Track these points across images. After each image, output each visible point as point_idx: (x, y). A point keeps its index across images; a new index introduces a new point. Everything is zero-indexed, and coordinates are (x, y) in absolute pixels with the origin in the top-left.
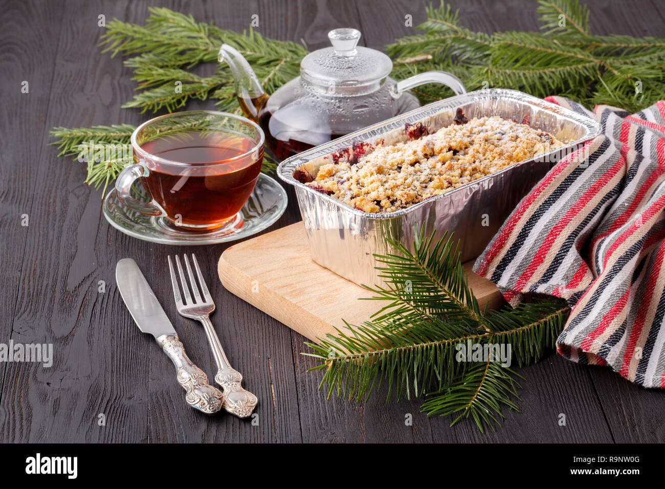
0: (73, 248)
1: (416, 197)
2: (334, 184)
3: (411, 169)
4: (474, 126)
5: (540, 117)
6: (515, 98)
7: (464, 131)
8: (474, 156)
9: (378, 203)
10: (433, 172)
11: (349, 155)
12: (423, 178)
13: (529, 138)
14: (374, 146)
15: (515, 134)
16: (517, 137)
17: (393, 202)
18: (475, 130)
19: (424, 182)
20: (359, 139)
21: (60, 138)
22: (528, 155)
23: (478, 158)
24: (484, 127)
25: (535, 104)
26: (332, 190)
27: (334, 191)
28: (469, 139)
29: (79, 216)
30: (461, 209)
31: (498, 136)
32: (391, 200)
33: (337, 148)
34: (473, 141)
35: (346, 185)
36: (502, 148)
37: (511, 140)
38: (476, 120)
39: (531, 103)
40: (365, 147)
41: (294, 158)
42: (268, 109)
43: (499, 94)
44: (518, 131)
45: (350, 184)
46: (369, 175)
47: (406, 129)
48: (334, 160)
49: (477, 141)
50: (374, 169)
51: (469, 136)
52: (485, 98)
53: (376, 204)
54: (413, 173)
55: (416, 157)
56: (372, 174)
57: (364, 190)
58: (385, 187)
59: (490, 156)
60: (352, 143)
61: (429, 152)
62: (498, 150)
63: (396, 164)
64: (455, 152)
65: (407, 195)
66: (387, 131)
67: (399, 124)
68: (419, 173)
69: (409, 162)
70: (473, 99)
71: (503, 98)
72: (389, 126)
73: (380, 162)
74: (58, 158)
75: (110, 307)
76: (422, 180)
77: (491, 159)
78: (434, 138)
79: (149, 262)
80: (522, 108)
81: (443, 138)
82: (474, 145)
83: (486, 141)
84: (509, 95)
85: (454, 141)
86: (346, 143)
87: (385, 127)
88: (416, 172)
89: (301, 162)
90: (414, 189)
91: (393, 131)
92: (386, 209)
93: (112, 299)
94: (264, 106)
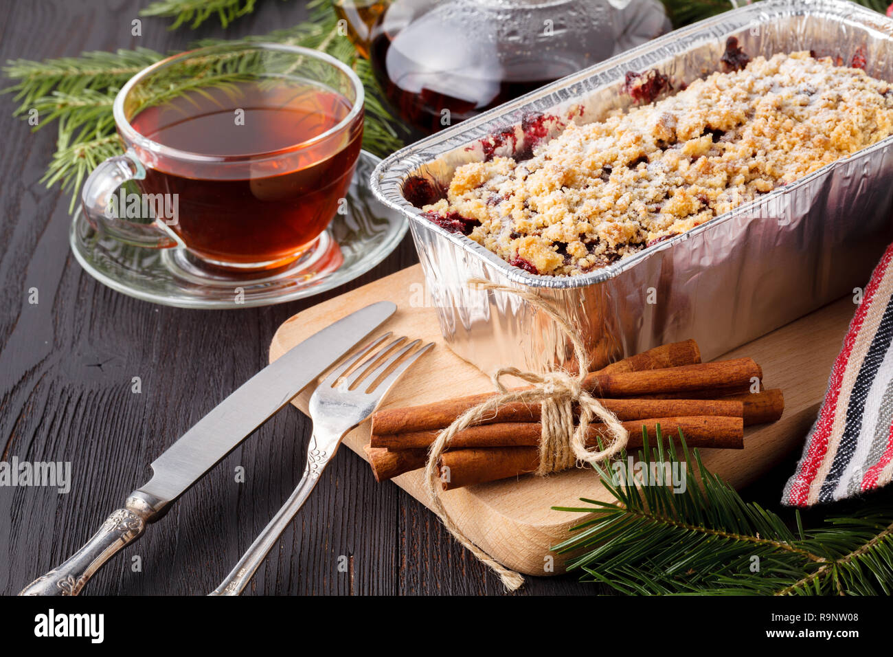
0: (14, 307)
1: (638, 233)
2: (480, 206)
3: (629, 175)
4: (758, 75)
5: (886, 52)
6: (838, 15)
7: (736, 89)
8: (753, 144)
9: (562, 247)
10: (673, 180)
11: (515, 140)
12: (651, 192)
13: (863, 100)
14: (564, 120)
15: (835, 93)
16: (840, 99)
17: (590, 246)
18: (759, 86)
19: (654, 201)
20: (535, 108)
21: (18, 81)
22: (860, 136)
23: (762, 147)
24: (777, 78)
25: (876, 27)
26: (476, 217)
27: (481, 220)
28: (746, 106)
29: (35, 240)
30: (724, 255)
31: (801, 98)
32: (587, 241)
33: (492, 128)
34: (753, 109)
35: (504, 207)
36: (808, 123)
37: (827, 106)
38: (761, 63)
39: (870, 24)
40: (546, 124)
41: (406, 153)
42: (387, 27)
43: (808, 6)
44: (842, 86)
45: (510, 206)
46: (546, 189)
47: (627, 84)
48: (486, 152)
49: (760, 111)
50: (556, 178)
51: (746, 100)
52: (781, 14)
53: (558, 251)
54: (632, 182)
55: (641, 149)
56: (552, 188)
57: (536, 219)
58: (576, 215)
59: (784, 143)
60: (520, 116)
61: (665, 136)
62: (800, 129)
63: (601, 164)
64: (717, 134)
65: (620, 230)
66: (589, 89)
67: (613, 73)
68: (645, 183)
69: (626, 160)
70: (758, 17)
71: (816, 14)
72: (595, 79)
73: (568, 163)
74: (12, 119)
75: (64, 438)
76: (650, 196)
77: (786, 148)
78: (679, 105)
79: (150, 337)
80: (852, 33)
81: (695, 105)
82: (755, 120)
83: (779, 109)
84: (827, 8)
85: (715, 114)
86: (509, 117)
87: (586, 82)
88: (638, 181)
89: (420, 159)
90: (633, 216)
91: (602, 87)
92: (577, 260)
93: (70, 419)
94: (381, 20)
